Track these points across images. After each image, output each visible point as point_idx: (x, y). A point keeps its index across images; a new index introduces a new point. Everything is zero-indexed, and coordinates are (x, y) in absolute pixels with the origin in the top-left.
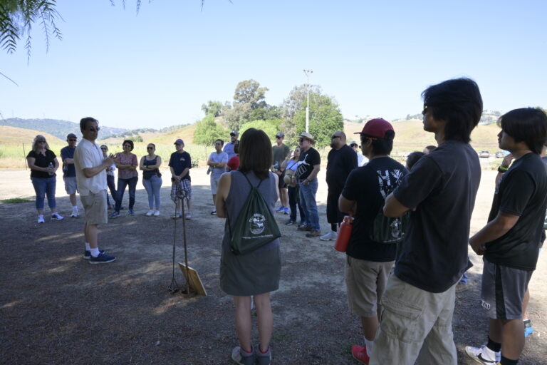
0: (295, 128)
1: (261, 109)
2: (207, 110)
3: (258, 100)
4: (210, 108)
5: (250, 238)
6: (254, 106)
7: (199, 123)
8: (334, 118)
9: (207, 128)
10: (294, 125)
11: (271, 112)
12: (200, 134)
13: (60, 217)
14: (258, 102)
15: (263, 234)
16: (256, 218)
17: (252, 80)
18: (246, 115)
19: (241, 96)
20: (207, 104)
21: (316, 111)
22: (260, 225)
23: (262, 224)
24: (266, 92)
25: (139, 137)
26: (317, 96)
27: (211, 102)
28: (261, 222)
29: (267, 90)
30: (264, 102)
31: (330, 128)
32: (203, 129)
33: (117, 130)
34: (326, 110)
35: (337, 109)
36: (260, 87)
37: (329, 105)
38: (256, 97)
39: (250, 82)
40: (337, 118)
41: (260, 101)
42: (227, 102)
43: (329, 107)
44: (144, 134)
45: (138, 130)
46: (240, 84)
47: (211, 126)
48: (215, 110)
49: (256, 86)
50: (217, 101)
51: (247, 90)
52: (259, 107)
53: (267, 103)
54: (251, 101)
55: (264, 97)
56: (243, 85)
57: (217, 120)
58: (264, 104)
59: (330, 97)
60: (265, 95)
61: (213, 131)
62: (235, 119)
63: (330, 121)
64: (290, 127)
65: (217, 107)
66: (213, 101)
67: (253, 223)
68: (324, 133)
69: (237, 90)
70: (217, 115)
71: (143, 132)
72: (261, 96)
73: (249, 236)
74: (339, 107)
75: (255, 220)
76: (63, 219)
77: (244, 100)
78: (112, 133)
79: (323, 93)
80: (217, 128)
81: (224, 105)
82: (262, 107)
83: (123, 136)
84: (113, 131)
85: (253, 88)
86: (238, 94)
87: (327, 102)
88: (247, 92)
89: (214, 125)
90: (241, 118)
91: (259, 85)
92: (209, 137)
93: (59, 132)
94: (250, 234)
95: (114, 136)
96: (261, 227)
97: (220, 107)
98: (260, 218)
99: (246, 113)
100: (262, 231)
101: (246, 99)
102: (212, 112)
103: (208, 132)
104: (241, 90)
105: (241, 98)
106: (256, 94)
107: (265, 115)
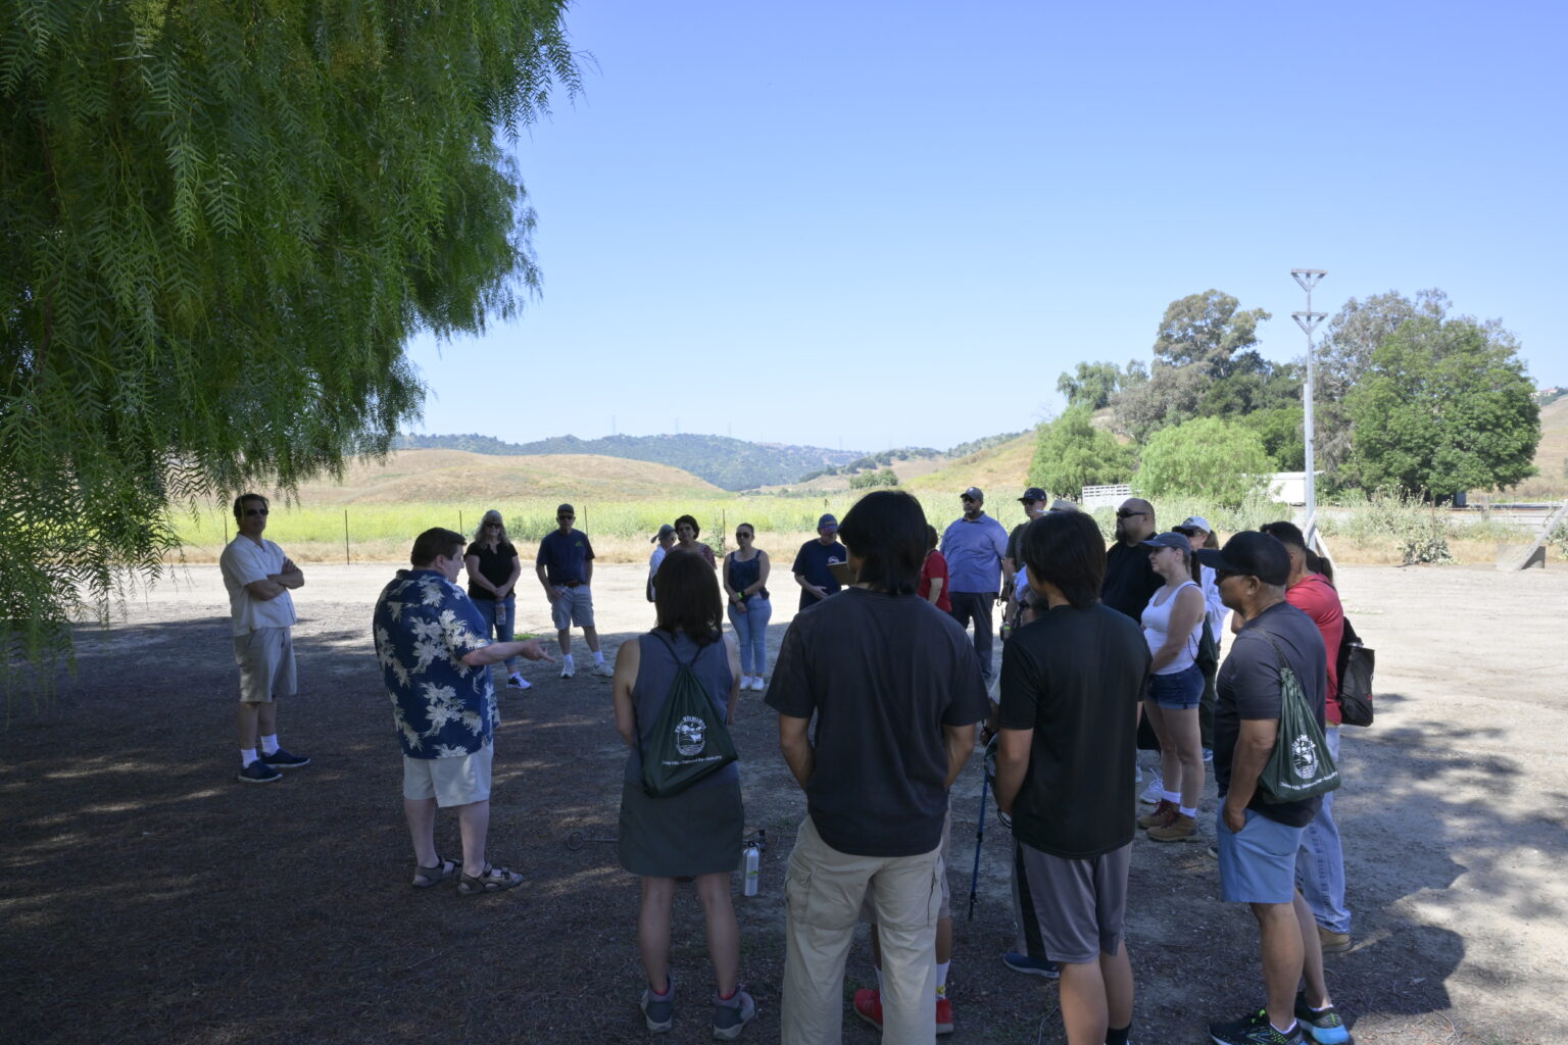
0: (1351, 433)
1: (1245, 379)
2: (1074, 391)
3: (1232, 351)
4: (1083, 384)
5: (676, 763)
6: (1220, 368)
7: (1043, 429)
8: (1497, 394)
9: (1068, 443)
10: (1347, 422)
11: (1278, 385)
12: (1045, 460)
13: (524, 684)
14: (1233, 357)
15: (702, 755)
16: (689, 724)
17: (1213, 292)
18: (1186, 401)
19: (1178, 341)
20: (1074, 374)
21: (1428, 373)
22: (696, 737)
23: (699, 737)
24: (1261, 323)
25: (889, 472)
26: (1430, 325)
27: (1084, 367)
28: (697, 733)
29: (1265, 316)
30: (1254, 356)
31: (1481, 428)
32: (1055, 448)
33: (840, 456)
34: (1467, 367)
35: (1510, 361)
36: (1238, 310)
37: (1475, 350)
38: (1225, 342)
39: (1205, 298)
40: (1509, 394)
41: (1240, 351)
42: (1133, 363)
43: (1476, 359)
44: (904, 464)
45: (892, 454)
46: (1174, 306)
47: (1078, 438)
48: (1099, 387)
49: (1227, 308)
50: (1103, 362)
51: (1198, 323)
52: (1237, 372)
53: (1264, 356)
54: (1210, 355)
55: (1253, 341)
56: (1182, 309)
57: (1101, 420)
58: (1254, 360)
59: (1481, 322)
60: (1257, 334)
61: (1084, 452)
62: (1151, 414)
63: (1482, 403)
64: (1333, 431)
65: (1105, 381)
66: (1090, 363)
67: (682, 734)
68: (1460, 445)
69: (1164, 326)
70: (1101, 403)
71: (903, 457)
72: (1245, 337)
73: (675, 760)
74: (1520, 355)
75: (686, 728)
76: (529, 688)
77: (1187, 352)
78: (827, 462)
79: (1451, 315)
80: (1098, 442)
81: (1124, 371)
82: (1248, 370)
83: (853, 470)
84: (830, 459)
85: (1217, 315)
86: (1169, 336)
87: (1470, 340)
88: (1199, 330)
89: (1088, 433)
90: (1171, 409)
91: (1235, 303)
92: (1072, 470)
93: (707, 465)
94: (678, 757)
95: (832, 472)
96: (698, 742)
97: (1113, 380)
98: (696, 725)
99: (1186, 394)
100: (700, 750)
101: (1196, 350)
102: (1088, 394)
103: (1069, 454)
104: (1176, 325)
105: (1178, 348)
106: (1228, 330)
107: (1255, 394)
